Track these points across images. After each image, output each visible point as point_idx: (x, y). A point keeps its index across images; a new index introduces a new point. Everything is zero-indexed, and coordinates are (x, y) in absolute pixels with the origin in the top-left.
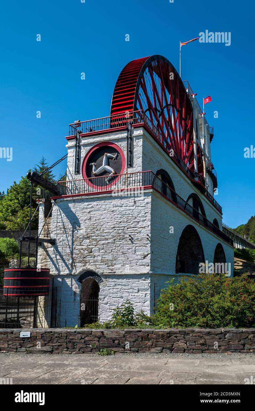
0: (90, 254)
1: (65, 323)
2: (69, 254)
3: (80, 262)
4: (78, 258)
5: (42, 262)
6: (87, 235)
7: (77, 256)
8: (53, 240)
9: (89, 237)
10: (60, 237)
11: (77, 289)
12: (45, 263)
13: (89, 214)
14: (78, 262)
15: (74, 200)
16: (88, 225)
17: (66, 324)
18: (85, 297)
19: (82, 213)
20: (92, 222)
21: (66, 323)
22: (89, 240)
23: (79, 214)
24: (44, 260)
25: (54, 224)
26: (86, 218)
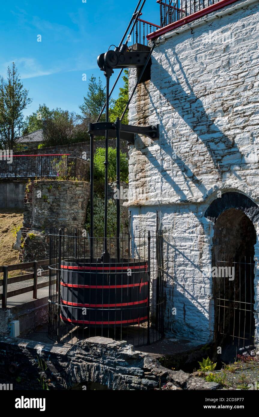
0: (229, 151)
1: (183, 312)
2: (186, 154)
3: (210, 173)
4: (205, 162)
5: (138, 177)
6: (222, 104)
7: (202, 158)
8: (155, 128)
9: (228, 108)
10: (167, 119)
11: (205, 236)
12: (142, 180)
13: (225, 54)
14: (206, 173)
15: (192, 29)
16: (223, 80)
17: (185, 314)
18: (224, 255)
19: (210, 54)
20: (232, 71)
21: (185, 311)
22: (227, 117)
23: (204, 58)
24: (140, 174)
25: (156, 93)
26: (218, 64)
